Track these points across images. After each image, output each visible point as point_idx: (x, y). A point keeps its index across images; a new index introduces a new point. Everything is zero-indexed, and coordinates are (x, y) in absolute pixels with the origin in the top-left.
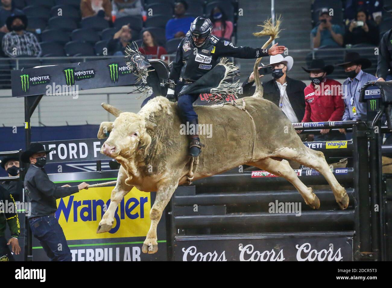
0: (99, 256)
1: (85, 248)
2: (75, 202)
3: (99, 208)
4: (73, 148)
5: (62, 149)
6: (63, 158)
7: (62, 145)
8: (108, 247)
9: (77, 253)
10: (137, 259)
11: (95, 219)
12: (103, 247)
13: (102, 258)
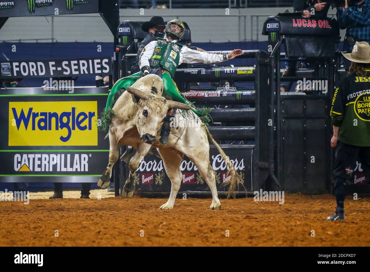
0: (53, 160)
1: (42, 153)
2: (34, 113)
3: (54, 120)
4: (33, 67)
5: (24, 67)
6: (25, 74)
7: (23, 64)
8: (61, 153)
9: (34, 157)
10: (84, 165)
11: (50, 129)
12: (56, 153)
13: (55, 162)
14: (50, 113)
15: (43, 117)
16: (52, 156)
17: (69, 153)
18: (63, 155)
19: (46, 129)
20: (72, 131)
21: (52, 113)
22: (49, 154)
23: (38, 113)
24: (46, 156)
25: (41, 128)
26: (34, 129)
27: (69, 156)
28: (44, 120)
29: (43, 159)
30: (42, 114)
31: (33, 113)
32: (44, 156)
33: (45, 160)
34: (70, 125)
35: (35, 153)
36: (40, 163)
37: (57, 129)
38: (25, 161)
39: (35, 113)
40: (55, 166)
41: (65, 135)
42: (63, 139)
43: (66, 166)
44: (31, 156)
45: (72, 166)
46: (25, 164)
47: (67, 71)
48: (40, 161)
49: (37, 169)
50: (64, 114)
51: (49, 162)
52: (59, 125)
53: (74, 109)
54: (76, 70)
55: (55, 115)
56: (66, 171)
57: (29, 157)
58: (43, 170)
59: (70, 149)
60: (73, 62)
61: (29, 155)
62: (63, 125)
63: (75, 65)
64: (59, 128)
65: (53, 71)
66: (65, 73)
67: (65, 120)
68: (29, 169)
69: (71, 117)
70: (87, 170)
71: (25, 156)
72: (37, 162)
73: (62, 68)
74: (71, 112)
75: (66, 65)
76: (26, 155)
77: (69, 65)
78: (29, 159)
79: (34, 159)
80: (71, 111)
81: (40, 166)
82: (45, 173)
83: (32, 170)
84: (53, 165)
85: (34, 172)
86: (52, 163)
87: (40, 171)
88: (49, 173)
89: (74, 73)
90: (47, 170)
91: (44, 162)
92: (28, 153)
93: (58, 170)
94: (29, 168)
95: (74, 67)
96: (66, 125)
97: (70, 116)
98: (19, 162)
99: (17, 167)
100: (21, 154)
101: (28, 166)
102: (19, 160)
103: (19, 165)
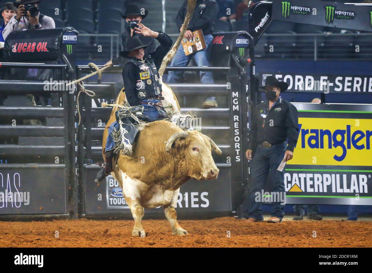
8: (336, 173)
9: (305, 177)
10: (363, 186)
11: (322, 147)
12: (331, 173)
13: (329, 183)
14: (321, 130)
15: (314, 134)
16: (325, 176)
17: (344, 173)
18: (338, 176)
19: (318, 147)
20: (348, 150)
21: (324, 130)
22: (322, 173)
23: (308, 130)
24: (319, 176)
25: (312, 146)
26: (303, 146)
27: (345, 176)
28: (316, 138)
29: (316, 179)
30: (313, 131)
31: (302, 130)
32: (316, 176)
33: (318, 180)
34: (345, 143)
35: (306, 173)
36: (312, 184)
37: (330, 147)
38: (295, 181)
39: (304, 130)
43: (342, 187)
44: (302, 176)
45: (349, 187)
46: (295, 184)
47: (338, 87)
48: (312, 182)
49: (310, 190)
51: (322, 182)
52: (333, 143)
53: (349, 127)
54: (348, 87)
55: (328, 132)
56: (342, 192)
57: (299, 177)
59: (346, 169)
61: (300, 174)
62: (337, 144)
63: (349, 81)
64: (333, 147)
66: (336, 89)
67: (339, 138)
69: (346, 135)
70: (366, 191)
71: (295, 175)
72: (309, 183)
73: (335, 84)
74: (345, 130)
75: (339, 81)
76: (296, 174)
77: (343, 82)
78: (300, 179)
79: (305, 179)
81: (312, 186)
83: (304, 191)
84: (328, 186)
85: (306, 193)
86: (326, 184)
89: (347, 90)
90: (321, 191)
92: (298, 173)
93: (334, 191)
94: (300, 188)
95: (347, 84)
96: (341, 144)
97: (345, 133)
98: (288, 182)
99: (287, 187)
100: (291, 173)
101: (299, 187)
102: (289, 180)
103: (289, 185)
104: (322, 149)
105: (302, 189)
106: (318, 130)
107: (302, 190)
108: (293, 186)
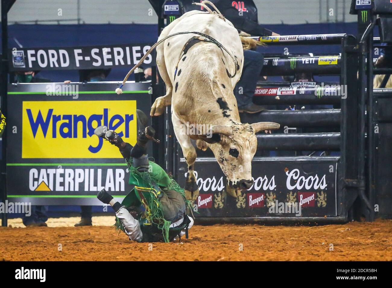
0: (80, 177)
1: (64, 168)
2: (54, 116)
3: (80, 124)
4: (53, 56)
5: (42, 56)
6: (44, 66)
7: (41, 52)
8: (90, 168)
9: (55, 173)
10: (120, 183)
11: (76, 136)
12: (84, 168)
13: (81, 180)
14: (75, 116)
15: (67, 121)
16: (78, 171)
17: (99, 167)
18: (92, 171)
19: (71, 137)
21: (78, 116)
22: (74, 168)
23: (60, 116)
24: (71, 171)
25: (64, 135)
26: (54, 136)
27: (100, 171)
28: (68, 125)
29: (67, 176)
30: (65, 117)
32: (68, 171)
33: (69, 176)
36: (62, 181)
37: (84, 136)
38: (43, 178)
39: (56, 115)
40: (82, 185)
41: (95, 145)
42: (93, 150)
43: (96, 184)
44: (51, 172)
45: (103, 184)
46: (43, 181)
47: (97, 61)
48: (62, 178)
49: (59, 188)
50: (94, 117)
51: (74, 179)
52: (88, 131)
53: (106, 111)
54: (108, 60)
55: (82, 118)
56: (96, 190)
57: (48, 173)
58: (67, 189)
59: (101, 163)
60: (105, 50)
61: (48, 170)
63: (107, 53)
64: (88, 135)
65: (80, 61)
66: (95, 64)
67: (95, 124)
68: (48, 188)
69: (102, 121)
70: (123, 189)
71: (43, 171)
72: (59, 180)
73: (91, 57)
74: (102, 115)
75: (96, 54)
76: (45, 170)
77: (100, 54)
78: (48, 175)
79: (55, 175)
80: (102, 113)
81: (62, 184)
82: (69, 193)
83: (52, 190)
84: (80, 183)
85: (54, 192)
86: (78, 180)
87: (63, 190)
88: (74, 193)
89: (107, 64)
90: (72, 189)
91: (68, 179)
92: (47, 168)
93: (86, 189)
94: (48, 186)
95: (106, 57)
97: (102, 119)
98: (35, 180)
99: (33, 186)
100: (39, 169)
101: (47, 184)
102: (36, 177)
103: (36, 183)
104: (75, 139)
105: (50, 187)
106: (71, 116)
107: (50, 189)
108: (40, 184)
